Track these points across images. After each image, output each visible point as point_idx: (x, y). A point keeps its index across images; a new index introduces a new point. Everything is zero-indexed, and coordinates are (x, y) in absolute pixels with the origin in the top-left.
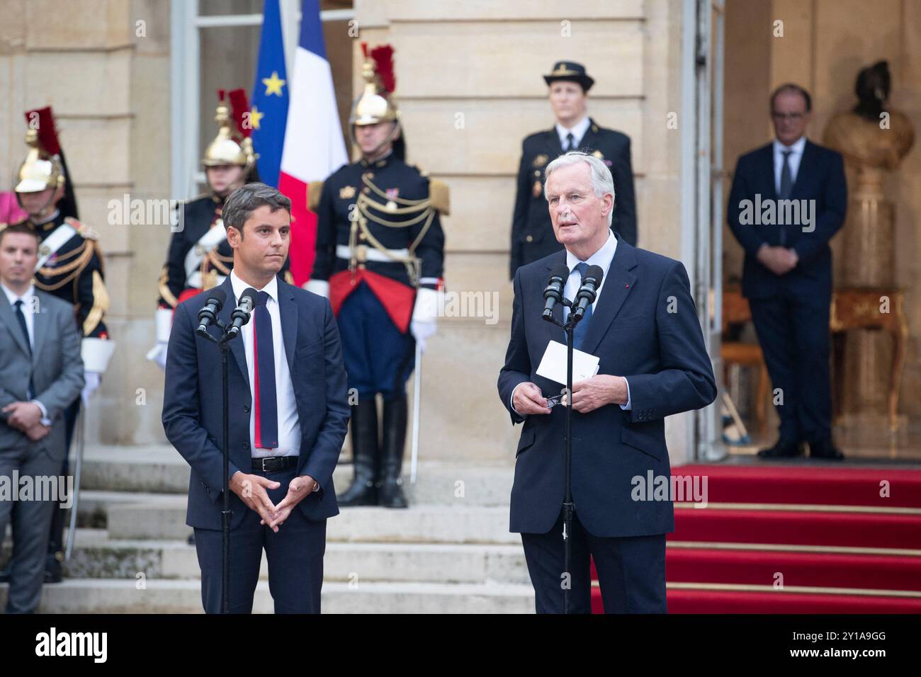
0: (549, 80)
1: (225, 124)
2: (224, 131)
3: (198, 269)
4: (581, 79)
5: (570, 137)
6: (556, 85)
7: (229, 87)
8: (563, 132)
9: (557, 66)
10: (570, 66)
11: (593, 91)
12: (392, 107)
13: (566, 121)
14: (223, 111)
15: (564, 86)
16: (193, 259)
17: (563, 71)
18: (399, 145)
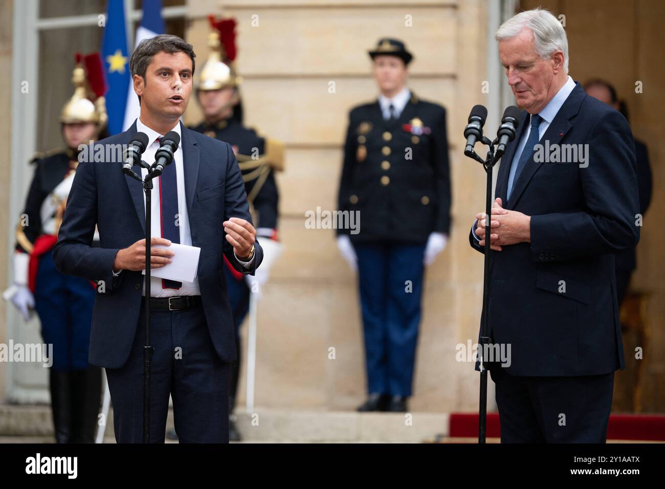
0: (374, 55)
1: (81, 85)
2: (80, 92)
3: (54, 216)
4: (403, 55)
5: (392, 107)
6: (380, 59)
7: (86, 51)
8: (385, 103)
9: (381, 43)
10: (393, 42)
11: (414, 68)
12: (233, 74)
13: (388, 92)
14: (79, 74)
15: (387, 60)
16: (49, 207)
17: (387, 47)
18: (238, 110)
